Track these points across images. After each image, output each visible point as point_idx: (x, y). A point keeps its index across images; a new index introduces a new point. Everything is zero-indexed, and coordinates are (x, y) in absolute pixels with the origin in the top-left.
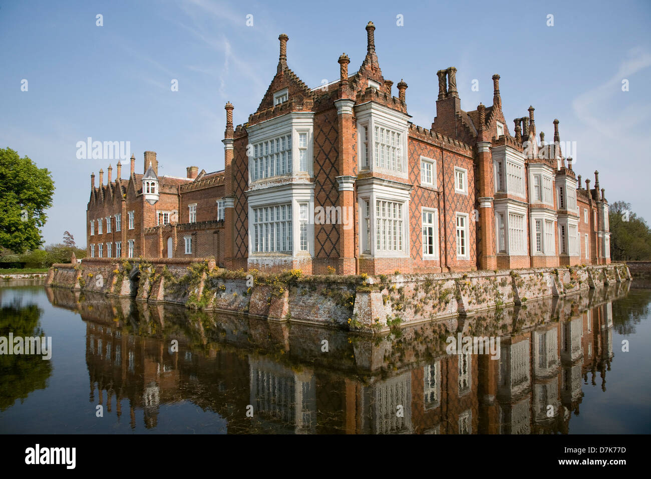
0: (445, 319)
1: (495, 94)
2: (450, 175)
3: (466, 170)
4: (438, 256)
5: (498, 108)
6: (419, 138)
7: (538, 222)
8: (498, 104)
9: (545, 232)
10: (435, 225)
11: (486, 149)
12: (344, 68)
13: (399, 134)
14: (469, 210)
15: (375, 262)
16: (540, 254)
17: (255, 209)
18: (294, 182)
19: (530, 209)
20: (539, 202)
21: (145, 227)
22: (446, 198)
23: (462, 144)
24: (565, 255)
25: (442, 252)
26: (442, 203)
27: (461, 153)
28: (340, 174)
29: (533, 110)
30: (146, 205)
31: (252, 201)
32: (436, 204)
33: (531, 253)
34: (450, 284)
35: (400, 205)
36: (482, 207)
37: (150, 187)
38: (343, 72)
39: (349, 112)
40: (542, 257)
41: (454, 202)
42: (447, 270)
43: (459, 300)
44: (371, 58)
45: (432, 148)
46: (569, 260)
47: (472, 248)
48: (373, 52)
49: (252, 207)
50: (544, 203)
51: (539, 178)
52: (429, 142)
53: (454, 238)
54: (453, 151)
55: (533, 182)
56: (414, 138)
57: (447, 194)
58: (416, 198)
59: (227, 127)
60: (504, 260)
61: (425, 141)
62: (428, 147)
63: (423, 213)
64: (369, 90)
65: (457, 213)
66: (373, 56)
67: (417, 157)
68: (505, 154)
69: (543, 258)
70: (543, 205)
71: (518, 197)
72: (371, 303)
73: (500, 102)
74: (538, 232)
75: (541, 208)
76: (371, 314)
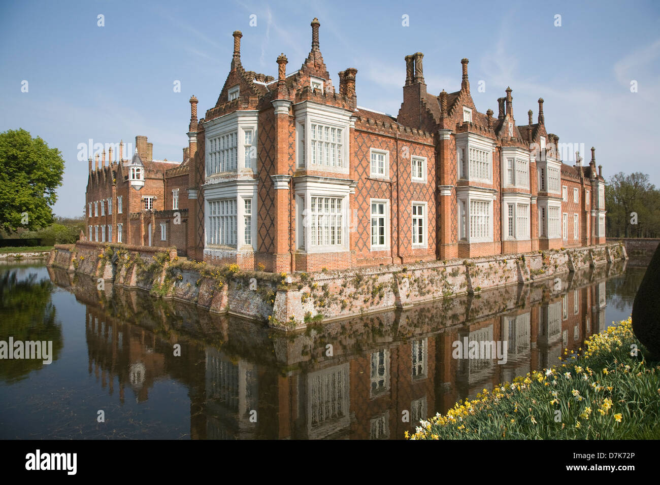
0: (379, 313)
1: (463, 78)
2: (405, 165)
3: (426, 158)
4: (389, 246)
5: (465, 93)
6: (369, 131)
7: (511, 206)
8: (466, 88)
9: (517, 216)
10: (386, 216)
11: (447, 137)
12: (281, 69)
13: (339, 130)
14: (428, 198)
15: (308, 258)
16: (512, 238)
17: (210, 201)
18: (239, 179)
19: (502, 193)
20: (512, 186)
21: (131, 212)
22: (400, 188)
23: (421, 132)
24: (544, 238)
25: (393, 242)
26: (395, 194)
27: (420, 141)
28: (276, 173)
29: (511, 91)
30: (131, 190)
31: (208, 194)
32: (387, 194)
33: (502, 238)
34: (388, 278)
35: (339, 201)
36: (441, 195)
37: (136, 173)
38: (280, 72)
39: (284, 112)
40: (513, 241)
41: (410, 191)
42: (399, 261)
43: (396, 293)
44: (314, 55)
45: (384, 139)
46: (548, 243)
47: (430, 236)
48: (317, 49)
49: (208, 200)
50: (517, 186)
51: (512, 161)
52: (381, 133)
53: (409, 228)
54: (410, 140)
55: (506, 165)
56: (362, 131)
57: (402, 184)
58: (364, 190)
59: (191, 120)
60: (464, 248)
61: (376, 132)
62: (380, 138)
63: (372, 205)
64: (305, 89)
65: (413, 202)
66: (316, 53)
67: (366, 149)
68: (467, 141)
69: (514, 243)
70: (516, 189)
71: (483, 184)
72: (287, 301)
73: (467, 86)
74: (510, 216)
75: (514, 192)
76: (286, 312)
